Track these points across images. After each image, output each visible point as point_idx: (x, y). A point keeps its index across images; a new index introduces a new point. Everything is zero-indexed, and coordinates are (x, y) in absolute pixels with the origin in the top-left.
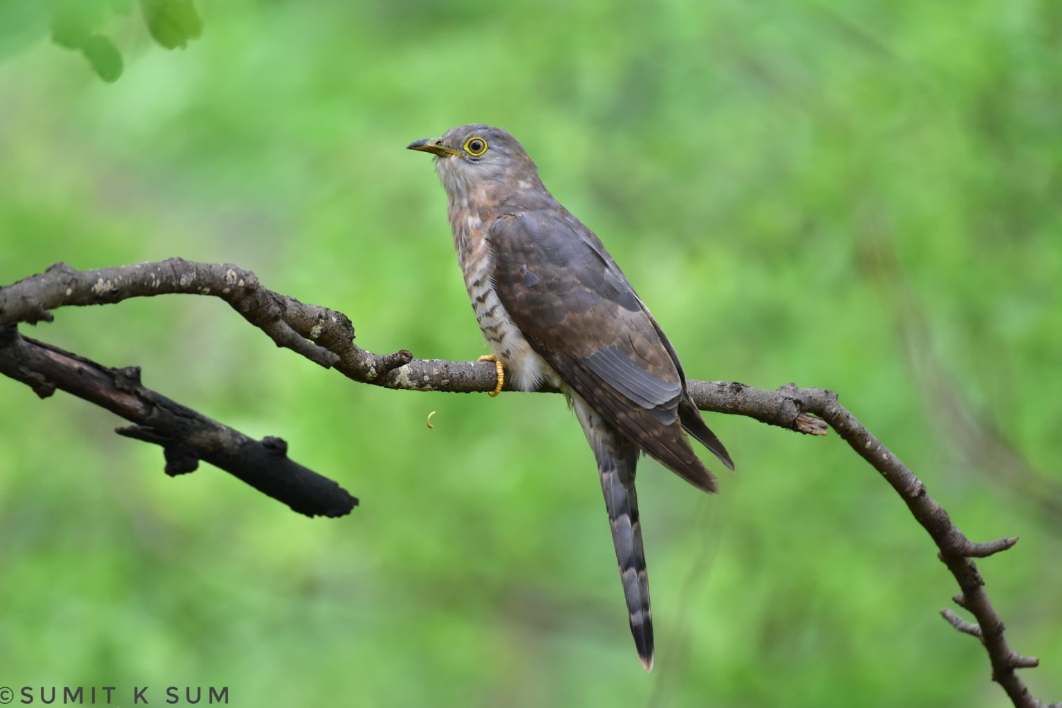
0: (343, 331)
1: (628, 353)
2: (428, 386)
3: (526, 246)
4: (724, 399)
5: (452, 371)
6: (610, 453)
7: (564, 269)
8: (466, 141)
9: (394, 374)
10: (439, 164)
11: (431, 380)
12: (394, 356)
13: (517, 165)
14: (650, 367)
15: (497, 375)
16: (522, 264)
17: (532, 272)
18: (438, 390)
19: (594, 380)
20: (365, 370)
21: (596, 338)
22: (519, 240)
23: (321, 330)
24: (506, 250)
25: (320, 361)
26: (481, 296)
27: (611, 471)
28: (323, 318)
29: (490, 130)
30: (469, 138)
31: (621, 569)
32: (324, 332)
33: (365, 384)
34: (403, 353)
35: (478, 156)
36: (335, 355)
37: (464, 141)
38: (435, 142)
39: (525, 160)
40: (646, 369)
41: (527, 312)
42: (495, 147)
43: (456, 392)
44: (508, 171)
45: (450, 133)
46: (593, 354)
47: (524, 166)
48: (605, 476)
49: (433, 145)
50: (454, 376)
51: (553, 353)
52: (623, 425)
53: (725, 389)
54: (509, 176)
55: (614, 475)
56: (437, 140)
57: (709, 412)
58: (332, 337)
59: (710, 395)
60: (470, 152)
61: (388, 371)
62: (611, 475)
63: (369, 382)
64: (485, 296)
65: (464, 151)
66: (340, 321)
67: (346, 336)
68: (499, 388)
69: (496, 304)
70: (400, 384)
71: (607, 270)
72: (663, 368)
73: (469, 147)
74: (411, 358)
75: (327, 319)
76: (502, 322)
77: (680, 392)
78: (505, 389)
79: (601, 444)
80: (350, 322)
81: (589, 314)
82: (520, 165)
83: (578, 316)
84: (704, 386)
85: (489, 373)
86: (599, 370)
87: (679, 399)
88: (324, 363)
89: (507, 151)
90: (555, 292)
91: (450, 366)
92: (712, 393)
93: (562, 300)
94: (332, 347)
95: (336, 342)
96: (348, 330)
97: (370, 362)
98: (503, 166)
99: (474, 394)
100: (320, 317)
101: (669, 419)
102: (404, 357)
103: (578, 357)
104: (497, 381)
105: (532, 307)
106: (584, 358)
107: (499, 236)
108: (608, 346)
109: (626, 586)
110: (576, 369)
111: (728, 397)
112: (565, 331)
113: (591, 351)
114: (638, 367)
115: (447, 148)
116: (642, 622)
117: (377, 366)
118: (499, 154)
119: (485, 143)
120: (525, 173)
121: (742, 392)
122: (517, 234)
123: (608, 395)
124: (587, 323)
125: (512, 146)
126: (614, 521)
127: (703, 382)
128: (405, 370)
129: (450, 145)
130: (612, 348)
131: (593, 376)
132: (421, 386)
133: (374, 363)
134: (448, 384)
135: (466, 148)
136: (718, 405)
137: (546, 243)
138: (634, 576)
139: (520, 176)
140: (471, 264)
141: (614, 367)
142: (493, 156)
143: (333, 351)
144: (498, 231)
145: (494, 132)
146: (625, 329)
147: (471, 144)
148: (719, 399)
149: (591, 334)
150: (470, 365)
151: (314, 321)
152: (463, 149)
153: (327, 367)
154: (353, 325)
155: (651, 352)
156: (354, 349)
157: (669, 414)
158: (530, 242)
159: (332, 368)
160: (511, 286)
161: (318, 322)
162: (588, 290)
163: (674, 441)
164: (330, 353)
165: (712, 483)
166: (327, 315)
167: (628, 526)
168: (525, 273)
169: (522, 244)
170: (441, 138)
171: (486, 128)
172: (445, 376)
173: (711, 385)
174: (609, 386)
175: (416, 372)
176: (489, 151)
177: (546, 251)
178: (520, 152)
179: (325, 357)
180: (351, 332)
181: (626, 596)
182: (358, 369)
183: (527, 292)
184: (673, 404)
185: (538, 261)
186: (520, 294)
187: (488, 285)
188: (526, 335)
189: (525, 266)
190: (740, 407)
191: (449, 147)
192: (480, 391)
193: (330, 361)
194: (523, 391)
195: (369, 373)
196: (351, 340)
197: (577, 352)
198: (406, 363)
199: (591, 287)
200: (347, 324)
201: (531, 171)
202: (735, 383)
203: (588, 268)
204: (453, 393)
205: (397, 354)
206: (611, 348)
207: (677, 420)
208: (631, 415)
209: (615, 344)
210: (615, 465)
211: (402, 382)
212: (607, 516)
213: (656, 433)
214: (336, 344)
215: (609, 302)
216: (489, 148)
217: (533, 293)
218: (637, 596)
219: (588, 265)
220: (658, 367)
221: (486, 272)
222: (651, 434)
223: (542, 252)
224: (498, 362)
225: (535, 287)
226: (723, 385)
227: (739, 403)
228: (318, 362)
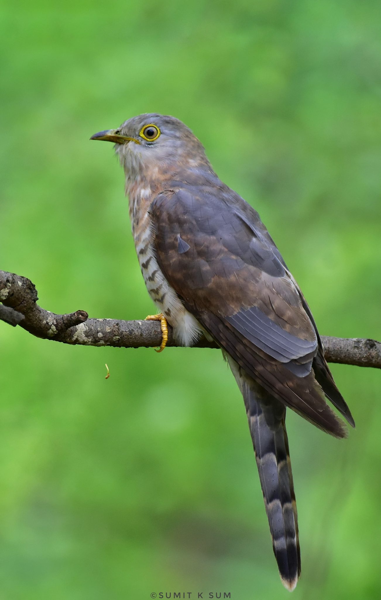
0: (28, 293)
1: (267, 313)
2: (102, 342)
3: (181, 217)
4: (360, 354)
5: (122, 329)
6: (257, 399)
7: (213, 238)
8: (141, 129)
9: (71, 331)
10: (119, 149)
11: (104, 336)
12: (72, 315)
13: (187, 146)
14: (288, 326)
15: (162, 332)
16: (177, 233)
17: (184, 240)
18: (110, 345)
19: (236, 337)
20: (47, 328)
21: (238, 300)
22: (175, 212)
23: (9, 293)
24: (163, 221)
25: (8, 320)
26: (145, 263)
27: (258, 415)
28: (10, 282)
29: (161, 118)
30: (144, 126)
31: (266, 500)
32: (11, 295)
33: (47, 340)
34: (80, 312)
35: (153, 141)
36: (20, 314)
37: (139, 129)
38: (114, 132)
39: (194, 141)
40: (283, 327)
41: (179, 276)
42: (167, 131)
43: (126, 347)
44: (180, 151)
45: (126, 123)
46: (235, 313)
47: (193, 146)
48: (253, 419)
49: (113, 135)
50: (124, 333)
51: (202, 312)
52: (261, 376)
53: (361, 345)
54: (180, 156)
55: (261, 419)
56: (116, 130)
57: (347, 366)
58: (18, 299)
59: (348, 350)
60: (145, 138)
61: (67, 329)
62: (258, 419)
63: (50, 338)
64: (148, 262)
65: (140, 138)
66: (25, 285)
67: (30, 298)
68: (164, 344)
69: (156, 270)
70: (77, 339)
71: (254, 239)
72: (300, 328)
73: (144, 133)
74: (87, 317)
75: (14, 283)
76: (161, 285)
77: (315, 349)
78: (168, 344)
79: (249, 392)
80: (34, 286)
81: (232, 278)
82: (190, 145)
83: (223, 280)
84: (342, 342)
85: (155, 331)
86: (240, 328)
87: (314, 355)
88: (11, 321)
89: (178, 134)
90: (204, 258)
91: (120, 324)
92: (349, 348)
93: (210, 266)
94: (18, 307)
95: (21, 303)
96: (32, 292)
97: (51, 320)
98: (175, 147)
99: (142, 349)
100: (8, 281)
101: (303, 372)
102: (81, 316)
103: (223, 315)
104: (162, 338)
105: (184, 271)
106: (228, 316)
107: (158, 209)
108: (249, 307)
109: (271, 515)
110: (221, 326)
111: (362, 352)
112: (212, 293)
113: (233, 311)
114: (276, 326)
115: (125, 137)
116: (285, 547)
117: (57, 324)
118: (170, 138)
119: (158, 129)
120: (194, 152)
121: (376, 348)
122: (174, 207)
123: (248, 349)
124: (232, 286)
125: (181, 130)
126: (260, 458)
127: (341, 339)
128: (81, 327)
129: (128, 134)
130: (253, 309)
131: (236, 333)
132: (96, 342)
133: (55, 321)
134: (119, 340)
135: (142, 135)
136: (354, 359)
137: (198, 214)
138: (278, 507)
139: (190, 155)
140: (137, 235)
141: (254, 325)
142: (165, 140)
143: (19, 311)
144: (158, 205)
145: (164, 118)
146: (266, 292)
147: (146, 130)
148: (355, 354)
149: (234, 296)
150: (139, 324)
151: (2, 285)
152: (139, 136)
153: (14, 325)
154: (36, 288)
155: (289, 313)
156: (37, 309)
157: (304, 367)
158: (185, 213)
159: (18, 326)
160: (166, 253)
161: (5, 286)
162: (234, 257)
163: (308, 391)
164: (16, 313)
165: (341, 430)
166: (14, 279)
167: (274, 463)
168: (179, 241)
169: (178, 216)
170: (119, 129)
171: (157, 116)
172: (116, 333)
173: (348, 342)
174: (250, 342)
175: (91, 330)
176: (162, 135)
177: (197, 221)
178: (188, 135)
179: (11, 316)
180: (35, 294)
181: (270, 524)
182: (40, 327)
183: (180, 258)
184: (308, 359)
185: (191, 231)
186: (174, 260)
187: (150, 253)
188: (180, 296)
189: (179, 236)
190: (374, 360)
191: (126, 135)
192: (147, 346)
193: (16, 319)
194: (184, 346)
195: (50, 331)
196: (35, 301)
197: (222, 312)
198: (82, 322)
199: (237, 254)
200: (31, 287)
201: (200, 151)
202: (369, 340)
203: (235, 237)
204: (123, 348)
205: (74, 314)
206: (251, 308)
207: (311, 373)
208: (268, 368)
209: (256, 305)
210: (263, 410)
211: (79, 339)
212: (254, 453)
213: (291, 384)
214: (21, 305)
215: (252, 268)
216: (161, 133)
217: (184, 259)
218: (281, 525)
219: (235, 234)
220: (295, 326)
221: (148, 241)
222: (286, 386)
223: (194, 222)
224: (162, 321)
225: (186, 254)
226: (358, 342)
227: (373, 357)
228: (6, 321)
